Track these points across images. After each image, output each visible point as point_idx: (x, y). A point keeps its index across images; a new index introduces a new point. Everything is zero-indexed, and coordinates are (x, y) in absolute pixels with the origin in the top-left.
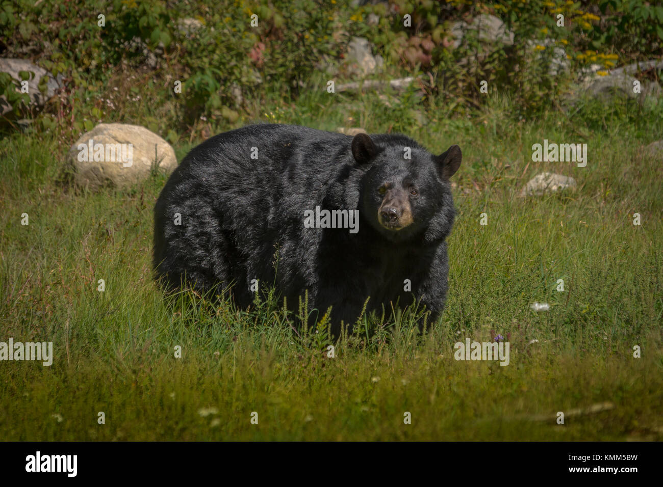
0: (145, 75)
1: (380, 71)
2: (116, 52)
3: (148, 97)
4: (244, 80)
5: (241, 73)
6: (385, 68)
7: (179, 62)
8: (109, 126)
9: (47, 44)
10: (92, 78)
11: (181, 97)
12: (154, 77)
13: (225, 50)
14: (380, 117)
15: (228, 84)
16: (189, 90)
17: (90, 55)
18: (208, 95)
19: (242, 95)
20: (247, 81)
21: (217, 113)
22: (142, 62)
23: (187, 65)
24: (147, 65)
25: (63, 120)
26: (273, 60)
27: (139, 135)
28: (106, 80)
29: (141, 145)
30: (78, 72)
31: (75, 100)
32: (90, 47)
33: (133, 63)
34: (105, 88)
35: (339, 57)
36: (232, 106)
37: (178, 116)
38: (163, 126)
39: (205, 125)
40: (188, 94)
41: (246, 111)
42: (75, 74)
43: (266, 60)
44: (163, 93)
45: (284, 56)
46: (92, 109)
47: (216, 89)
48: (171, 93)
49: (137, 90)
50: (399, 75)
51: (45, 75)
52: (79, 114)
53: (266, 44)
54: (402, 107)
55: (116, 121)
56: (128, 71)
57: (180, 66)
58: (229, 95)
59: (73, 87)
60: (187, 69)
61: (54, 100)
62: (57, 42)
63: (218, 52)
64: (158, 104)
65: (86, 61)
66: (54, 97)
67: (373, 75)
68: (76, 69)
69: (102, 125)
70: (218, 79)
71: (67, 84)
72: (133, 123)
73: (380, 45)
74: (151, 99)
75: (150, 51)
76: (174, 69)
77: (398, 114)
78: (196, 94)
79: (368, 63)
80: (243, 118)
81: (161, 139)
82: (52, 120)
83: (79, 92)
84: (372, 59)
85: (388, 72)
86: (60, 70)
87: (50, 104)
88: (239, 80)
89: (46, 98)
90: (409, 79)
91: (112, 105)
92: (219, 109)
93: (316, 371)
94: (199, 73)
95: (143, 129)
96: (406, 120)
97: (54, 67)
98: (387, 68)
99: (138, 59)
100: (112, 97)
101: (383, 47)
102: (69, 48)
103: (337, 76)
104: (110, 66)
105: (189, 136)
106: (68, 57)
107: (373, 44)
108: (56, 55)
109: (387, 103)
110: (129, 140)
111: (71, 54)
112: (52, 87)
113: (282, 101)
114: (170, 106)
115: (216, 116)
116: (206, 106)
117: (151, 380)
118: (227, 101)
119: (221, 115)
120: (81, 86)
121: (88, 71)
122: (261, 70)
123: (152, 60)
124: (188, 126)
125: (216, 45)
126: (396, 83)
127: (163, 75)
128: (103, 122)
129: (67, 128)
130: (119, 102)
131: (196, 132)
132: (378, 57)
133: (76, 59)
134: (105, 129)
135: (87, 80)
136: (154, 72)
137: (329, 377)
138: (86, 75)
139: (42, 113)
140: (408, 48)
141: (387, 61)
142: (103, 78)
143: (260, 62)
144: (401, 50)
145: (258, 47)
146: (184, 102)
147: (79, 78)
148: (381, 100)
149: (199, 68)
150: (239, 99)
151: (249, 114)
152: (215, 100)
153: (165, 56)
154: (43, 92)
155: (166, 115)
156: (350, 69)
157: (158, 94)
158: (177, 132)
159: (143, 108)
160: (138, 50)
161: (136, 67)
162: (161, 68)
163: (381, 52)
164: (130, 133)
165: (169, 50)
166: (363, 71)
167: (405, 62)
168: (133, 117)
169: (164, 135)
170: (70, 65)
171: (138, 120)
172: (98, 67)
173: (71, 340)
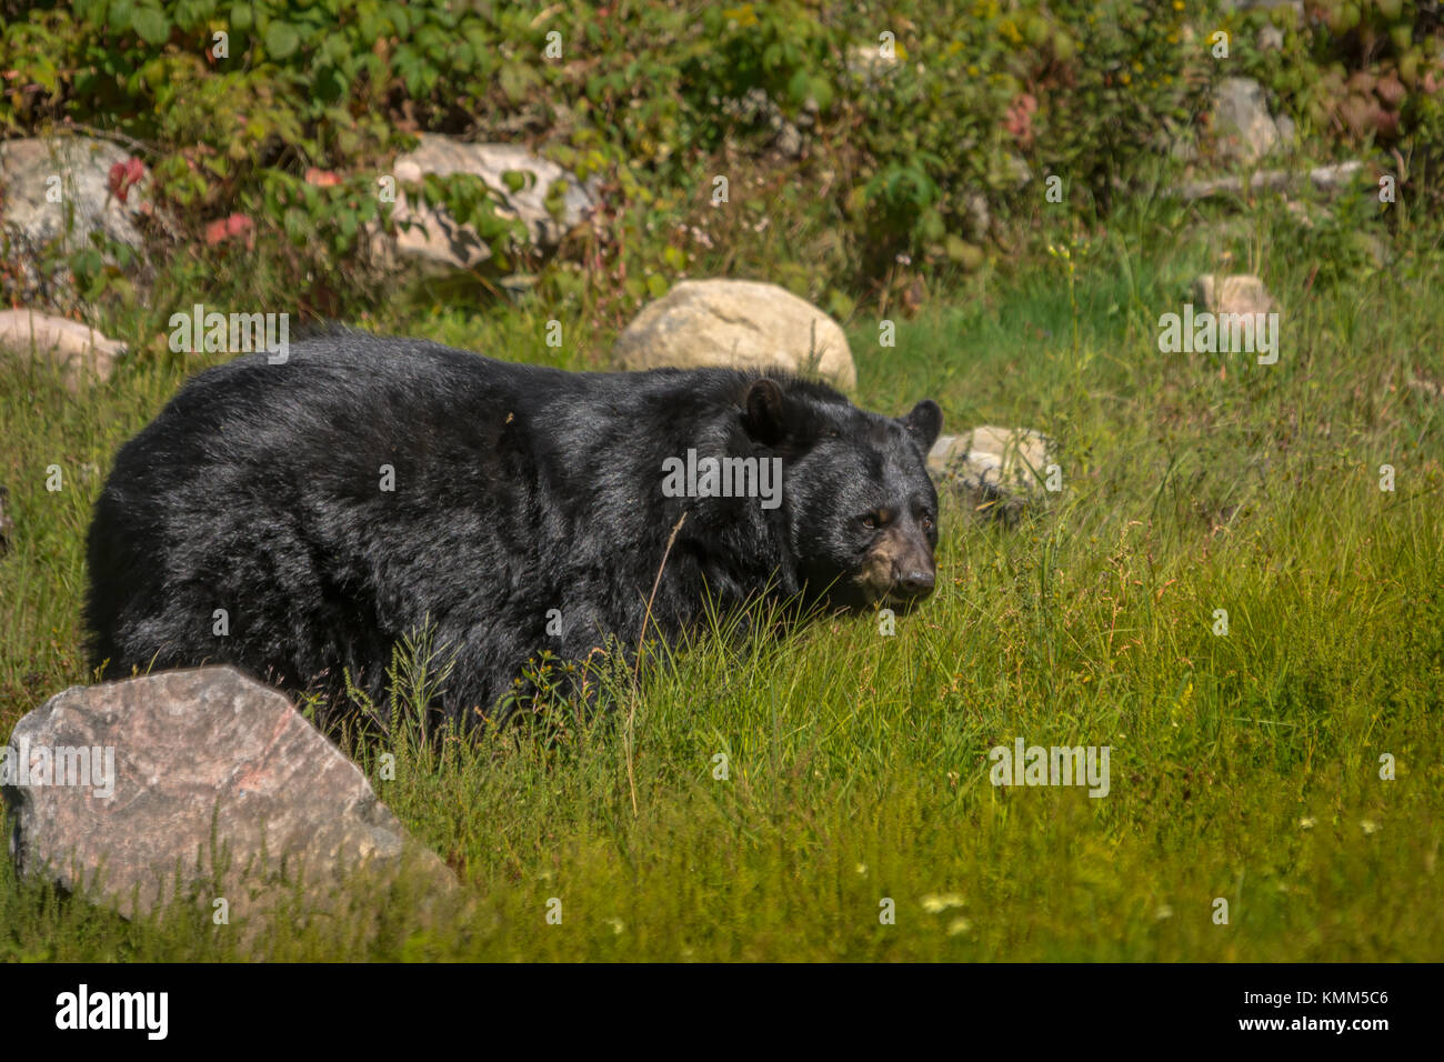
0: (778, 173)
1: (1288, 151)
2: (711, 124)
3: (786, 221)
4: (994, 178)
5: (986, 164)
6: (1297, 143)
7: (851, 141)
8: (701, 285)
9: (561, 110)
10: (662, 181)
11: (858, 217)
12: (798, 176)
13: (950, 115)
14: (1290, 250)
15: (960, 187)
16: (873, 203)
17: (655, 132)
18: (916, 212)
19: (989, 210)
20: (1002, 181)
21: (937, 250)
22: (771, 145)
23: (868, 147)
24: (781, 151)
25: (600, 275)
26: (1055, 131)
27: (768, 304)
28: (693, 185)
29: (773, 326)
30: (630, 169)
31: (627, 231)
32: (655, 114)
33: (749, 146)
34: (691, 204)
35: (1198, 121)
36: (967, 236)
37: (851, 261)
38: (820, 284)
39: (912, 278)
40: (871, 211)
41: (999, 246)
42: (625, 175)
43: (1039, 132)
44: (817, 210)
45: (1079, 123)
46: (663, 249)
47: (934, 200)
48: (835, 210)
49: (759, 206)
50: (1329, 156)
51: (560, 179)
52: (636, 261)
53: (1038, 97)
54: (1338, 226)
55: (717, 275)
56: (740, 163)
57: (853, 151)
58: (961, 210)
59: (622, 201)
60: (868, 157)
61: (580, 233)
62: (583, 105)
63: (935, 117)
64: (807, 234)
65: (647, 145)
66: (579, 227)
67: (1274, 159)
68: (627, 162)
69: (686, 285)
70: (937, 178)
71: (607, 196)
72: (755, 278)
73: (1287, 94)
74: (791, 224)
75: (786, 120)
76: (840, 160)
77: (1329, 241)
78: (890, 210)
79: (1260, 133)
80: (993, 260)
81: (815, 313)
82: (576, 275)
83: (634, 214)
84: (1270, 123)
85: (1307, 152)
86: (592, 165)
87: (573, 242)
88: (982, 178)
89: (563, 229)
90: (1351, 166)
91: (705, 239)
92: (941, 242)
93: (1172, 808)
94: (894, 165)
95: (776, 290)
96: (1347, 256)
97: (580, 161)
98: (1304, 142)
99: (762, 136)
100: (704, 221)
101: (1292, 96)
102: (609, 117)
103: (1195, 163)
104: (701, 155)
105: (877, 304)
106: (609, 137)
107: (1270, 92)
108: (583, 133)
109: (1305, 219)
110: (745, 314)
111: (614, 130)
112: (575, 203)
113: (1077, 221)
114: (833, 239)
115: (933, 256)
116: (913, 235)
117: (812, 837)
118: (958, 223)
119: (946, 256)
120: (639, 201)
121: (651, 166)
122: (1027, 154)
123: (791, 140)
124: (876, 283)
125: (933, 105)
126: (1324, 174)
127: (817, 171)
128: (689, 277)
129: (608, 292)
130: (721, 233)
131: (892, 294)
132: (1284, 120)
133: (626, 141)
134: (694, 293)
135: (649, 186)
136: (795, 166)
137: (1200, 821)
138: (648, 176)
139: (554, 263)
140: (1347, 98)
141: (1303, 126)
142: (686, 181)
143: (1026, 138)
144: (1331, 103)
145: (1022, 104)
146: (863, 229)
147: (634, 184)
148: (1293, 214)
149: (894, 153)
150: (984, 219)
151: (1005, 251)
152: (932, 224)
153: (819, 130)
154: (555, 215)
155: (825, 257)
156: (1223, 146)
157: (806, 212)
158: (851, 294)
159: (774, 246)
160: (761, 120)
161: (756, 156)
162: (813, 157)
163: (1289, 107)
164: (749, 299)
165: (829, 116)
166: (1250, 150)
167: (1340, 127)
168: (753, 264)
169: (823, 302)
170: (614, 155)
171: (766, 271)
172: (674, 157)
173: (636, 755)
